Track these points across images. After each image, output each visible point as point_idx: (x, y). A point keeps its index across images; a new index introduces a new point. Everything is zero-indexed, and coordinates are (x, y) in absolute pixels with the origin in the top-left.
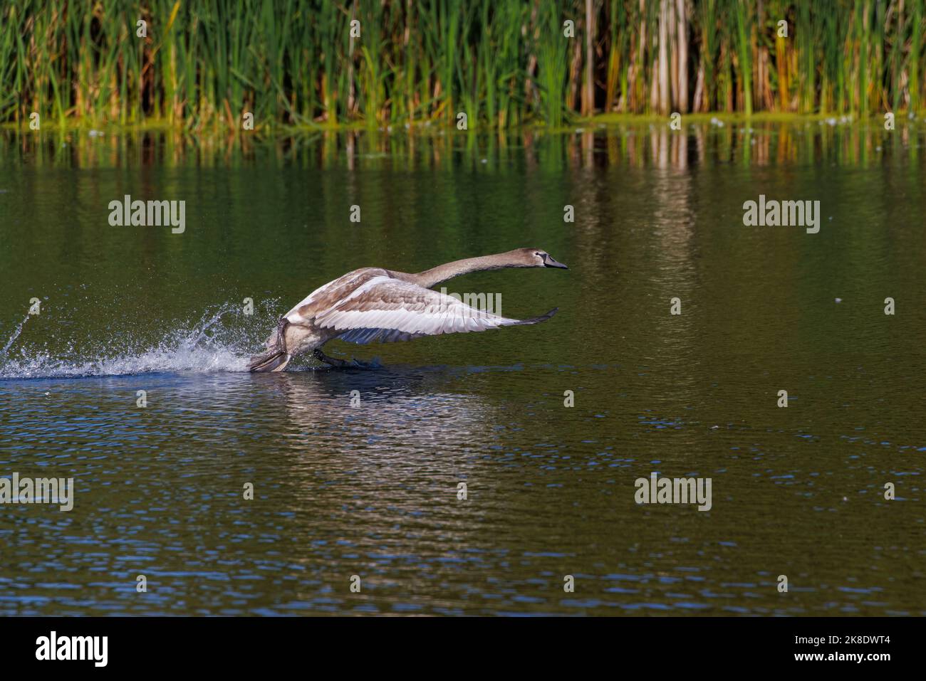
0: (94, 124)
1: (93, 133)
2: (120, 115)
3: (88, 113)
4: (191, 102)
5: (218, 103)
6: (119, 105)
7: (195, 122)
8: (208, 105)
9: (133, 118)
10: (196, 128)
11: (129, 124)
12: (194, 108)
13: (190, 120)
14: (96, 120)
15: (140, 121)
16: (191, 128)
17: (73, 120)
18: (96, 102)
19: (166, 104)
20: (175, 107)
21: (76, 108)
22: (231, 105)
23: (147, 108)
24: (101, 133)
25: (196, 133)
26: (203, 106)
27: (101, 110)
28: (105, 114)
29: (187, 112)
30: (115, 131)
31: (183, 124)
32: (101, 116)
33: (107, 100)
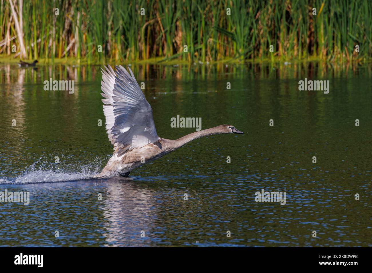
0: (287, 59)
1: (286, 63)
2: (298, 55)
3: (284, 54)
4: (330, 49)
5: (342, 48)
6: (298, 50)
7: (332, 57)
8: (338, 49)
9: (304, 57)
10: (332, 60)
11: (302, 59)
12: (332, 51)
13: (329, 57)
14: (288, 57)
15: (307, 57)
16: (330, 60)
17: (277, 57)
18: (288, 49)
19: (319, 49)
20: (323, 51)
21: (278, 52)
22: (348, 50)
23: (310, 52)
24: (290, 63)
25: (332, 62)
26: (335, 50)
27: (290, 53)
28: (292, 55)
29: (329, 53)
30: (296, 62)
31: (327, 59)
32: (290, 56)
33: (293, 48)
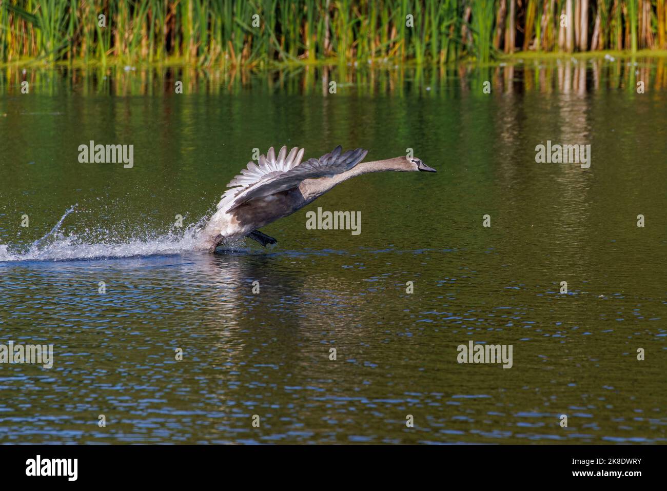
0: (129, 61)
1: (127, 68)
2: (148, 54)
3: (124, 53)
4: (204, 44)
5: (224, 44)
6: (148, 46)
7: (206, 59)
8: (216, 46)
9: (158, 57)
10: (207, 64)
11: (155, 61)
12: (206, 49)
13: (202, 58)
14: (130, 58)
15: (164, 59)
16: (203, 64)
17: (113, 58)
18: (130, 44)
19: (184, 45)
20: (191, 48)
21: (115, 49)
22: (234, 46)
23: (169, 49)
24: (134, 69)
25: (207, 67)
26: (212, 46)
27: (134, 50)
28: (137, 54)
29: (200, 52)
30: (144, 66)
31: (197, 61)
32: (134, 56)
33: (139, 42)
